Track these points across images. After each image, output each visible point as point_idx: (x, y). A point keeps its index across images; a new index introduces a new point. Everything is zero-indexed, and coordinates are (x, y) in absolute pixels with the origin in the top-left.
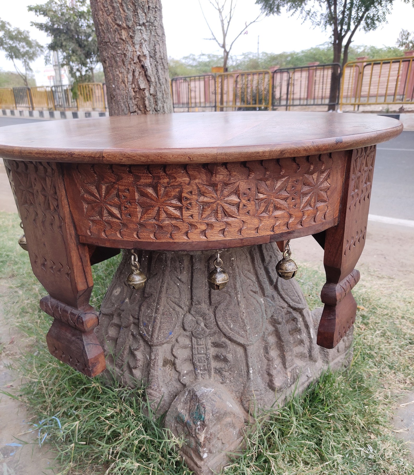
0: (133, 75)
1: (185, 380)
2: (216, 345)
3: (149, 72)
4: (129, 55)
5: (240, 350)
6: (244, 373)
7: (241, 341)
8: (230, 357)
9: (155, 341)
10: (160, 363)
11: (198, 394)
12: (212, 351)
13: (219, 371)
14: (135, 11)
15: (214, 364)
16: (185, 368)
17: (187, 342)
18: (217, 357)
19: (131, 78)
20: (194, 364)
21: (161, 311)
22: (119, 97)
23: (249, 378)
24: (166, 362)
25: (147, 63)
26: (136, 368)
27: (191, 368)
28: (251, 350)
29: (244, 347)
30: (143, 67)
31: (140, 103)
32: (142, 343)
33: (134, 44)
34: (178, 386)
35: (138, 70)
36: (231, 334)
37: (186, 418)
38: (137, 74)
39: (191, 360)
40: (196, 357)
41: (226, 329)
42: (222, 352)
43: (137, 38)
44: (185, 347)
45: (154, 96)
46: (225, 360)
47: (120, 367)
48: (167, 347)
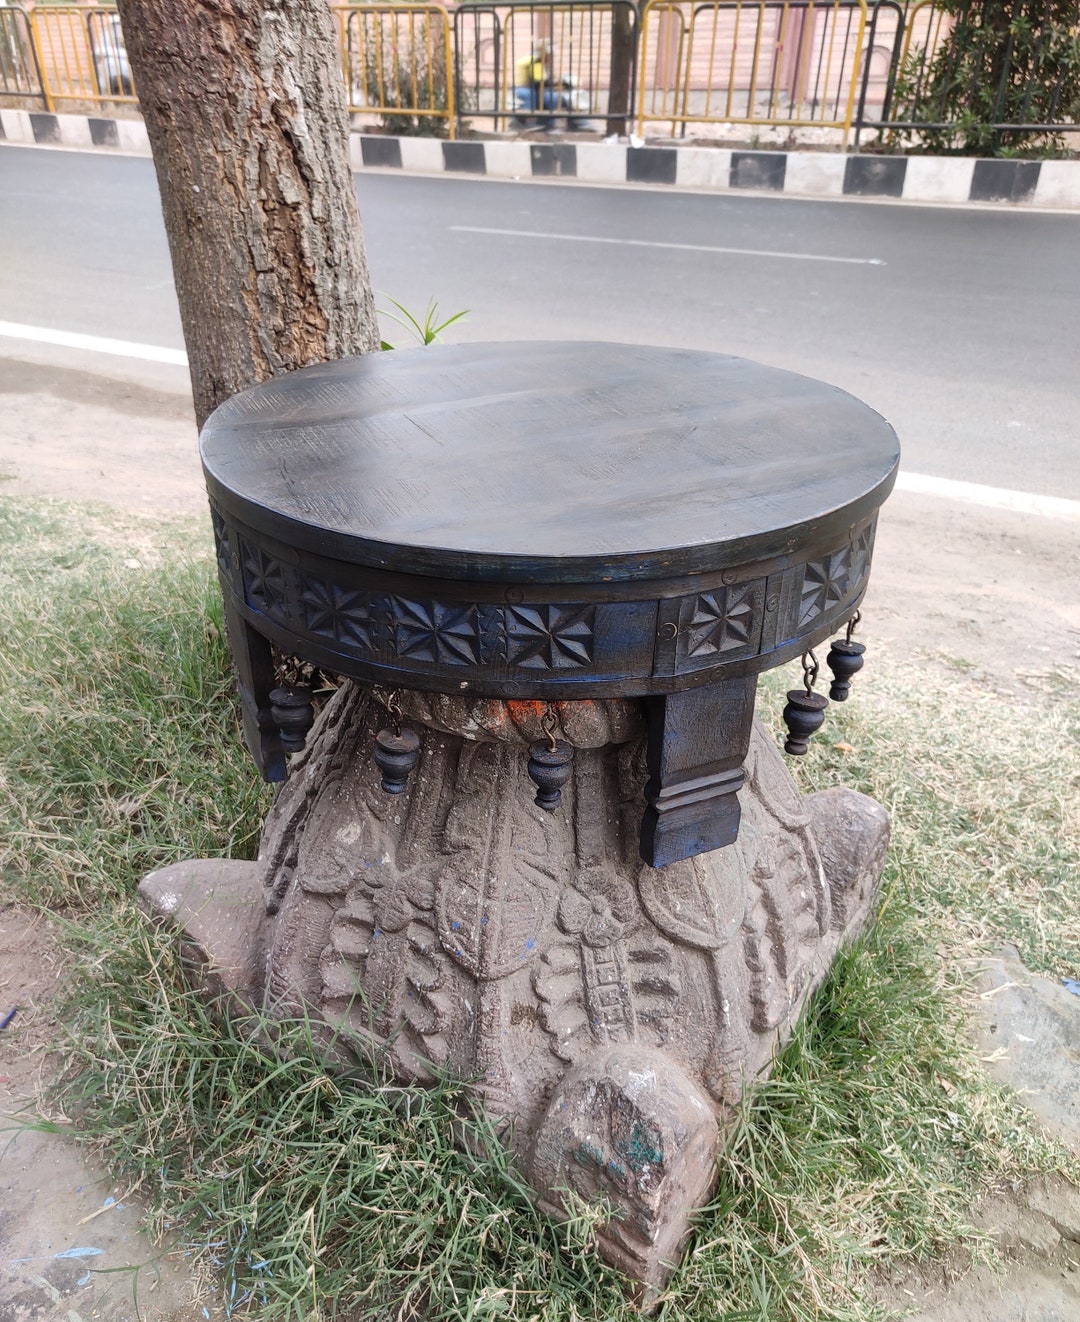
0: (262, 162)
1: (567, 1049)
2: (640, 957)
3: (310, 151)
4: (245, 98)
5: (697, 963)
6: (708, 1013)
7: (703, 939)
8: (675, 981)
9: (493, 970)
10: (505, 1018)
11: (631, 1093)
12: (633, 973)
13: (653, 1020)
15: (639, 1003)
16: (566, 1022)
17: (570, 959)
18: (645, 987)
19: (253, 171)
20: (589, 1011)
21: (500, 893)
22: (217, 224)
23: (720, 1024)
24: (517, 1014)
25: (300, 124)
26: (432, 1033)
27: (583, 1018)
28: (723, 959)
29: (707, 954)
30: (287, 136)
31: (286, 245)
32: (447, 971)
33: (256, 67)
34: (551, 1066)
35: (275, 145)
36: (680, 928)
37: (605, 1155)
38: (271, 157)
39: (583, 1001)
40: (596, 993)
41: (664, 916)
42: (657, 972)
43: (267, 50)
44: (566, 971)
45: (323, 222)
46: (666, 990)
47: (385, 1031)
48: (522, 980)
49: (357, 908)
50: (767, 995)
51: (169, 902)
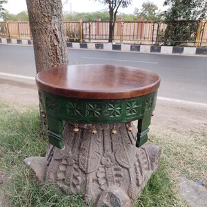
0: (51, 38)
1: (103, 187)
2: (116, 170)
3: (59, 37)
4: (49, 29)
5: (126, 171)
6: (128, 181)
7: (127, 166)
8: (122, 174)
9: (89, 172)
10: (91, 181)
12: (114, 173)
13: (118, 182)
14: (52, 9)
15: (115, 178)
16: (102, 182)
17: (103, 170)
18: (117, 175)
19: (49, 40)
20: (106, 179)
21: (90, 157)
23: (131, 183)
24: (93, 180)
25: (58, 33)
26: (78, 185)
27: (105, 181)
28: (130, 170)
29: (128, 169)
30: (55, 35)
32: (80, 172)
33: (51, 24)
34: (100, 191)
35: (53, 36)
36: (122, 164)
38: (53, 38)
40: (108, 176)
41: (120, 162)
42: (118, 172)
43: (53, 21)
44: (102, 172)
45: (61, 48)
46: (121, 176)
47: (68, 185)
48: (94, 173)
49: (64, 162)
50: (139, 178)
51: (29, 163)
